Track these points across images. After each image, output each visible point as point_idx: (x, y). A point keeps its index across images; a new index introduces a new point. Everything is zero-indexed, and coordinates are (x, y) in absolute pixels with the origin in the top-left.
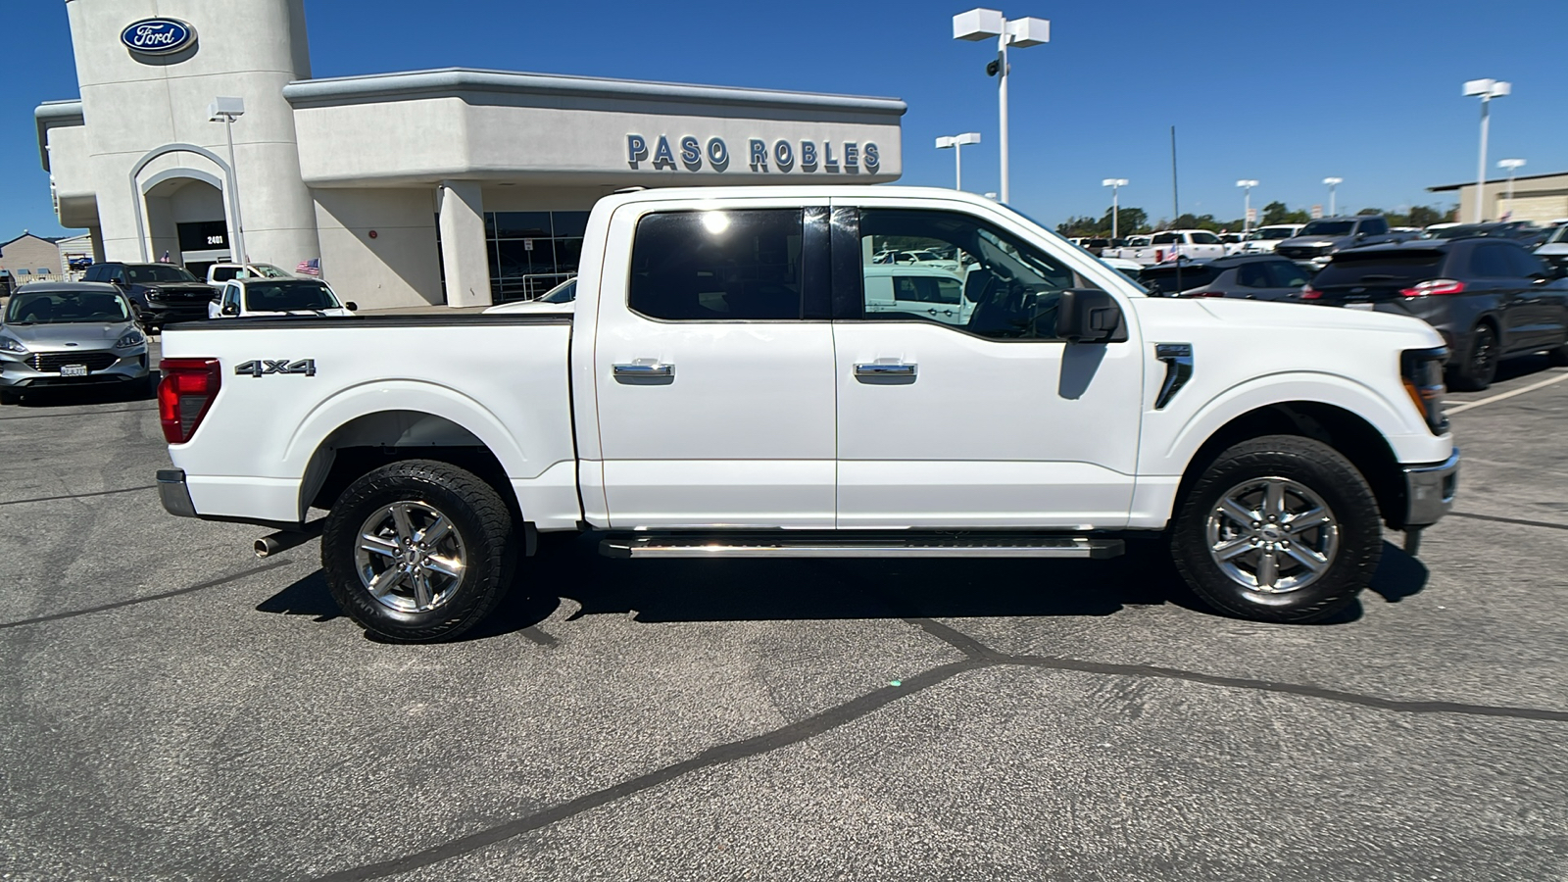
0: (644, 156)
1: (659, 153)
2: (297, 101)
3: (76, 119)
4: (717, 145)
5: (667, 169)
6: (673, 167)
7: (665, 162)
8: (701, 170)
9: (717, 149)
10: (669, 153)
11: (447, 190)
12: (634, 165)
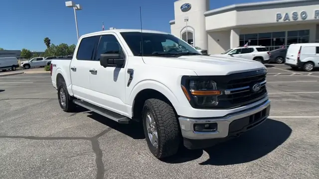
0: (280, 18)
1: (285, 17)
2: (206, 15)
3: (174, 23)
4: (304, 13)
5: (287, 21)
6: (289, 20)
7: (286, 19)
8: (297, 20)
9: (303, 14)
10: (288, 17)
11: (232, 30)
12: (277, 21)
